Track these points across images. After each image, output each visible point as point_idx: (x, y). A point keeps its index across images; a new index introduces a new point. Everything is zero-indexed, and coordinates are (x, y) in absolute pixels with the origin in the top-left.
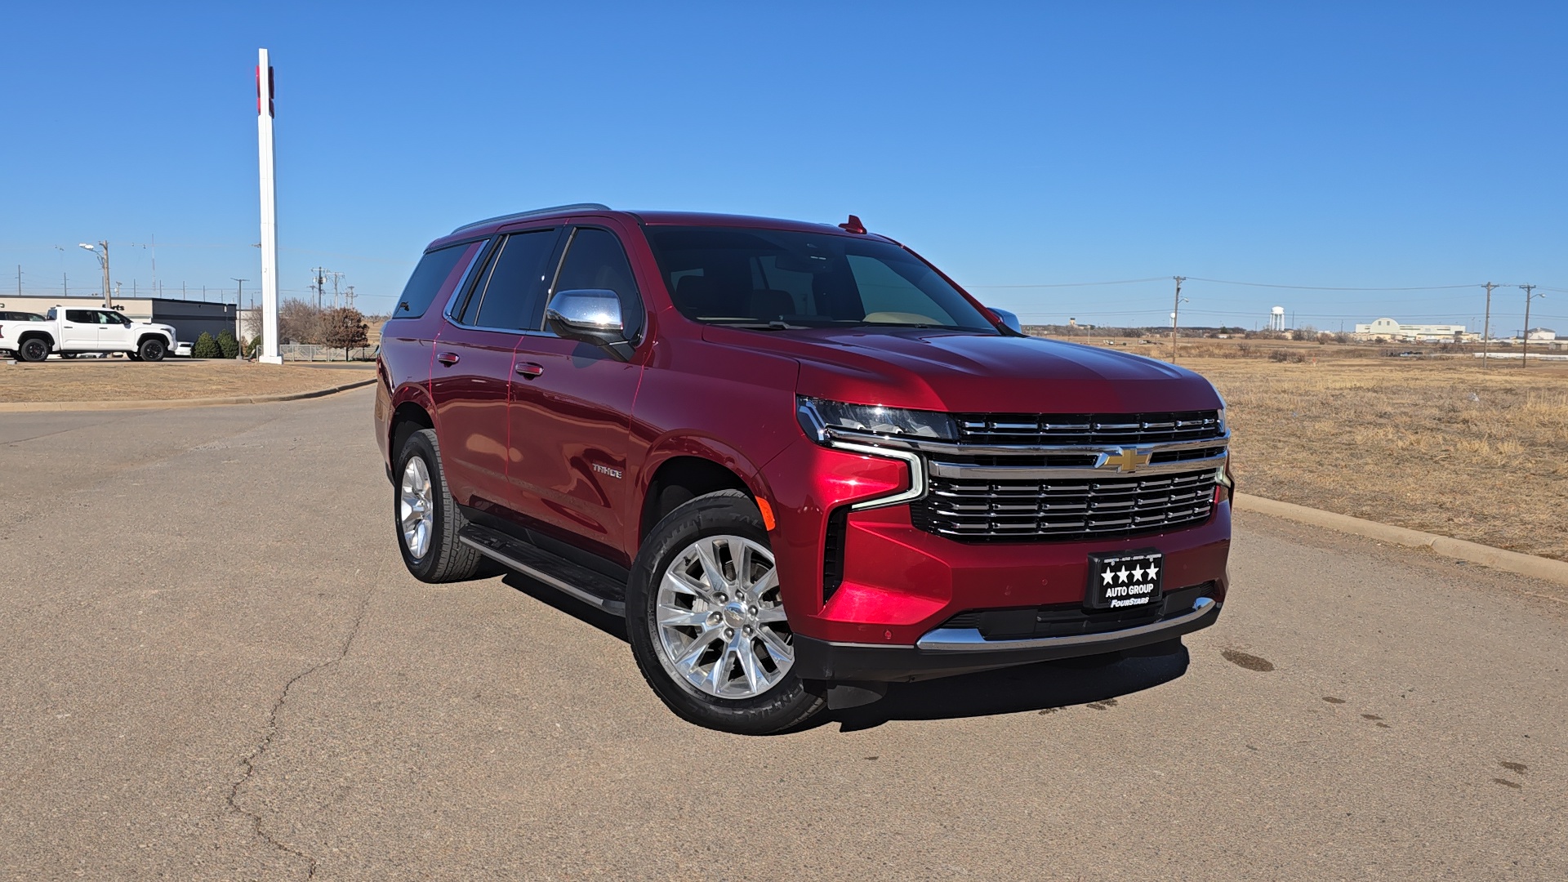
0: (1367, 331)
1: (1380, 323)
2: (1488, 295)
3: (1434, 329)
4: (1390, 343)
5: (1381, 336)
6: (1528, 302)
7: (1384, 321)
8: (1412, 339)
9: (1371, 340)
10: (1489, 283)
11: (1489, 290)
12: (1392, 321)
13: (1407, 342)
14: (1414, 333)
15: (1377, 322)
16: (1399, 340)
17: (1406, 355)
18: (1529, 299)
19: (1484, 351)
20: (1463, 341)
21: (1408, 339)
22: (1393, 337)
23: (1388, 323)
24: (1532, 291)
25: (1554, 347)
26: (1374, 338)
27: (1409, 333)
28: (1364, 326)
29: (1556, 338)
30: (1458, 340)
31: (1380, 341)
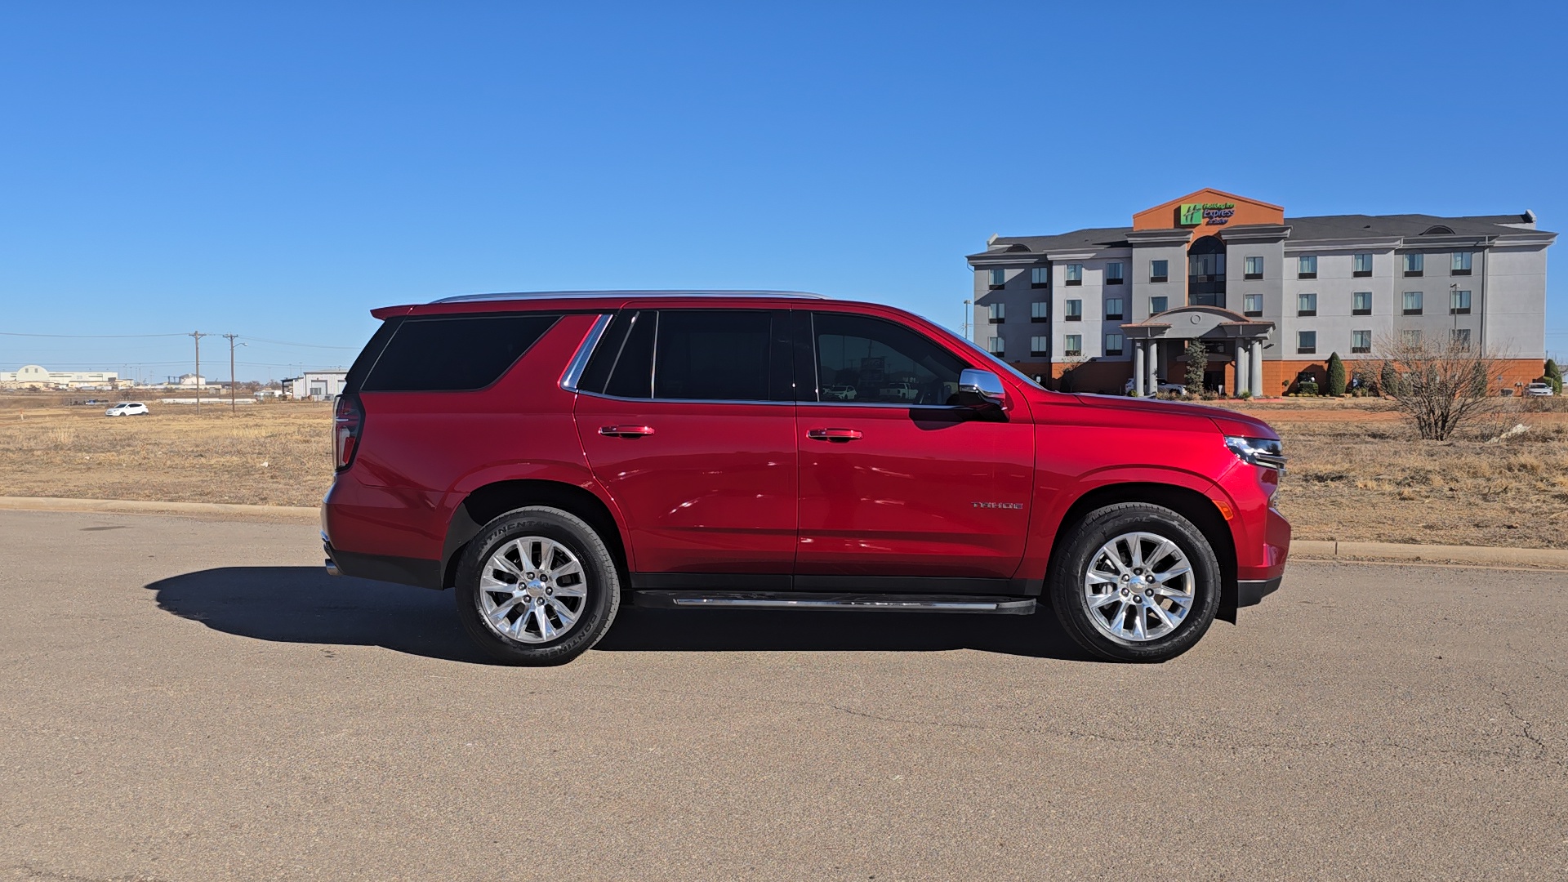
0: (14, 379)
1: (27, 371)
2: (197, 344)
3: (86, 376)
4: (44, 392)
5: (34, 384)
6: (232, 350)
7: (32, 368)
8: (65, 387)
9: (21, 389)
10: (196, 332)
11: (197, 339)
12: (41, 369)
13: (60, 389)
14: (66, 380)
15: (23, 370)
16: (53, 388)
17: (92, 403)
18: (232, 347)
19: (197, 397)
20: (120, 388)
21: (61, 387)
22: (47, 385)
23: (36, 371)
24: (234, 340)
25: (214, 392)
26: (27, 385)
27: (60, 380)
28: (9, 374)
29: (207, 383)
30: (115, 387)
31: (34, 389)
